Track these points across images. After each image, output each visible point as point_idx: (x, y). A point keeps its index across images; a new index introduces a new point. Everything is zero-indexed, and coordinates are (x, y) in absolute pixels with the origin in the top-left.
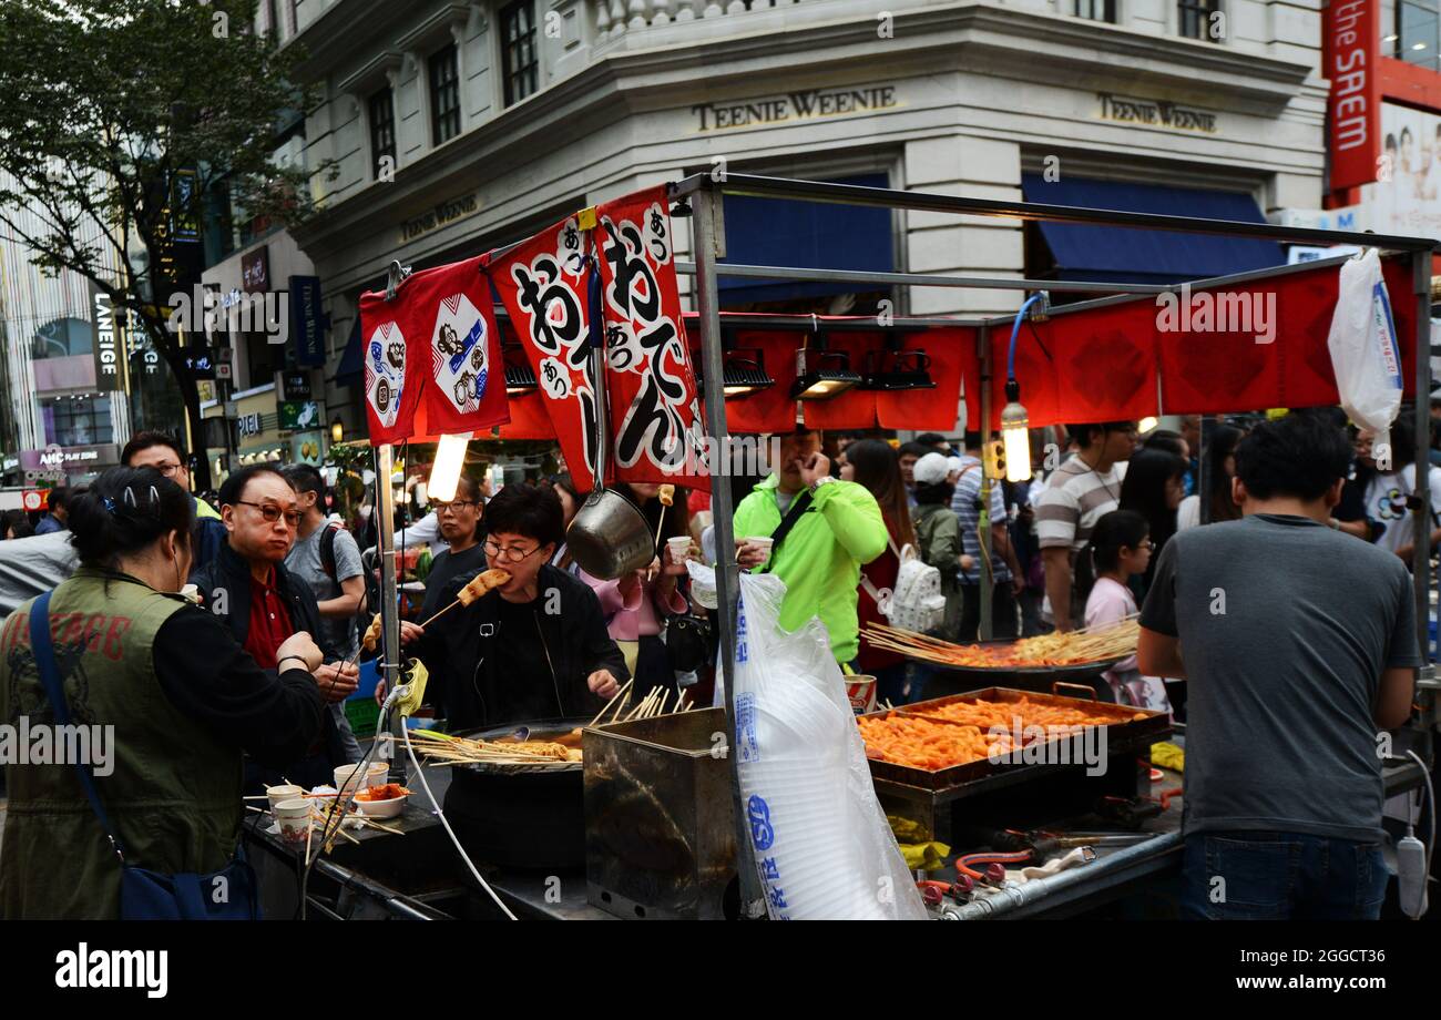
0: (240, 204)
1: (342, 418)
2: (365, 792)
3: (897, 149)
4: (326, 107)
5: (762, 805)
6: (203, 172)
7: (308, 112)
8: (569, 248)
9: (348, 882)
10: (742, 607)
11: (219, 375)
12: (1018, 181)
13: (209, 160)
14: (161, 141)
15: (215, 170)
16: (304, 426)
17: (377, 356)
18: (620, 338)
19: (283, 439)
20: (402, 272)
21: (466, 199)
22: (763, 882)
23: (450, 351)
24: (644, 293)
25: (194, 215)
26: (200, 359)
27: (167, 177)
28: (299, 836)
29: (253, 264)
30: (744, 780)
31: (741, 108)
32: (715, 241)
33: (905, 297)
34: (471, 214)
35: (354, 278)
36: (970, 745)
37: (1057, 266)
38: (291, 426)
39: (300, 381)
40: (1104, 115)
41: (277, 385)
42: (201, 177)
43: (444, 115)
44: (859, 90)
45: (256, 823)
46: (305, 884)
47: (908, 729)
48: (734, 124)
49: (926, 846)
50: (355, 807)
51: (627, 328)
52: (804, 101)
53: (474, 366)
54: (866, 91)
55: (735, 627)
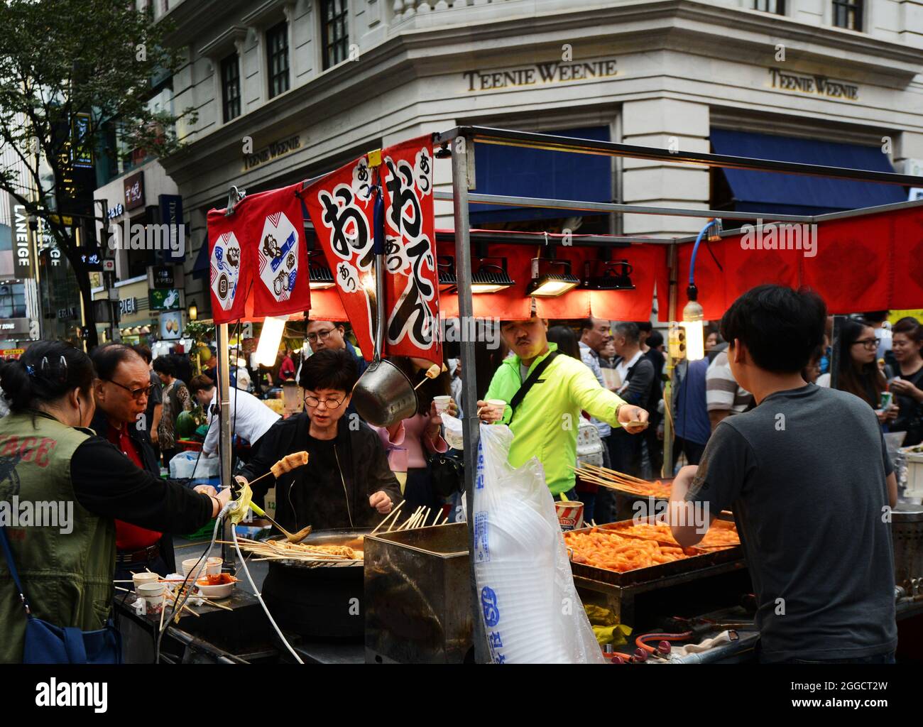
0: (123, 139)
1: (197, 303)
2: (205, 578)
3: (618, 107)
4: (189, 67)
5: (491, 593)
6: (95, 115)
7: (175, 70)
8: (360, 180)
9: (190, 644)
10: (481, 449)
11: (106, 268)
12: (707, 134)
13: (101, 106)
14: (64, 91)
15: (104, 113)
16: (168, 308)
17: (219, 257)
18: (394, 248)
19: (152, 317)
20: (239, 195)
21: (292, 140)
22: (491, 650)
23: (271, 254)
24: (411, 216)
25: (89, 147)
26: (92, 256)
27: (69, 118)
28: (155, 610)
29: (132, 185)
30: (479, 575)
31: (500, 74)
32: (468, 176)
33: (619, 220)
34: (295, 151)
35: (207, 198)
36: (650, 554)
37: (734, 199)
38: (158, 307)
39: (166, 274)
40: (774, 85)
41: (148, 276)
42: (94, 118)
43: (277, 75)
44: (590, 62)
45: (124, 599)
46: (159, 645)
47: (605, 542)
48: (494, 86)
49: (615, 627)
50: (197, 590)
51: (399, 241)
52: (548, 70)
53: (288, 266)
54: (594, 64)
55: (475, 464)
